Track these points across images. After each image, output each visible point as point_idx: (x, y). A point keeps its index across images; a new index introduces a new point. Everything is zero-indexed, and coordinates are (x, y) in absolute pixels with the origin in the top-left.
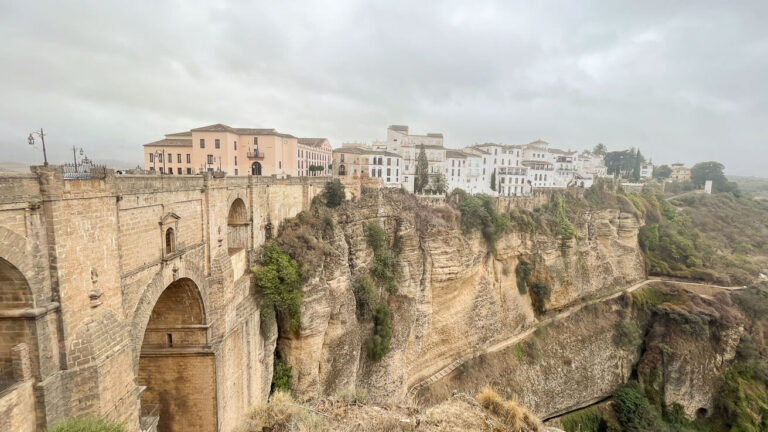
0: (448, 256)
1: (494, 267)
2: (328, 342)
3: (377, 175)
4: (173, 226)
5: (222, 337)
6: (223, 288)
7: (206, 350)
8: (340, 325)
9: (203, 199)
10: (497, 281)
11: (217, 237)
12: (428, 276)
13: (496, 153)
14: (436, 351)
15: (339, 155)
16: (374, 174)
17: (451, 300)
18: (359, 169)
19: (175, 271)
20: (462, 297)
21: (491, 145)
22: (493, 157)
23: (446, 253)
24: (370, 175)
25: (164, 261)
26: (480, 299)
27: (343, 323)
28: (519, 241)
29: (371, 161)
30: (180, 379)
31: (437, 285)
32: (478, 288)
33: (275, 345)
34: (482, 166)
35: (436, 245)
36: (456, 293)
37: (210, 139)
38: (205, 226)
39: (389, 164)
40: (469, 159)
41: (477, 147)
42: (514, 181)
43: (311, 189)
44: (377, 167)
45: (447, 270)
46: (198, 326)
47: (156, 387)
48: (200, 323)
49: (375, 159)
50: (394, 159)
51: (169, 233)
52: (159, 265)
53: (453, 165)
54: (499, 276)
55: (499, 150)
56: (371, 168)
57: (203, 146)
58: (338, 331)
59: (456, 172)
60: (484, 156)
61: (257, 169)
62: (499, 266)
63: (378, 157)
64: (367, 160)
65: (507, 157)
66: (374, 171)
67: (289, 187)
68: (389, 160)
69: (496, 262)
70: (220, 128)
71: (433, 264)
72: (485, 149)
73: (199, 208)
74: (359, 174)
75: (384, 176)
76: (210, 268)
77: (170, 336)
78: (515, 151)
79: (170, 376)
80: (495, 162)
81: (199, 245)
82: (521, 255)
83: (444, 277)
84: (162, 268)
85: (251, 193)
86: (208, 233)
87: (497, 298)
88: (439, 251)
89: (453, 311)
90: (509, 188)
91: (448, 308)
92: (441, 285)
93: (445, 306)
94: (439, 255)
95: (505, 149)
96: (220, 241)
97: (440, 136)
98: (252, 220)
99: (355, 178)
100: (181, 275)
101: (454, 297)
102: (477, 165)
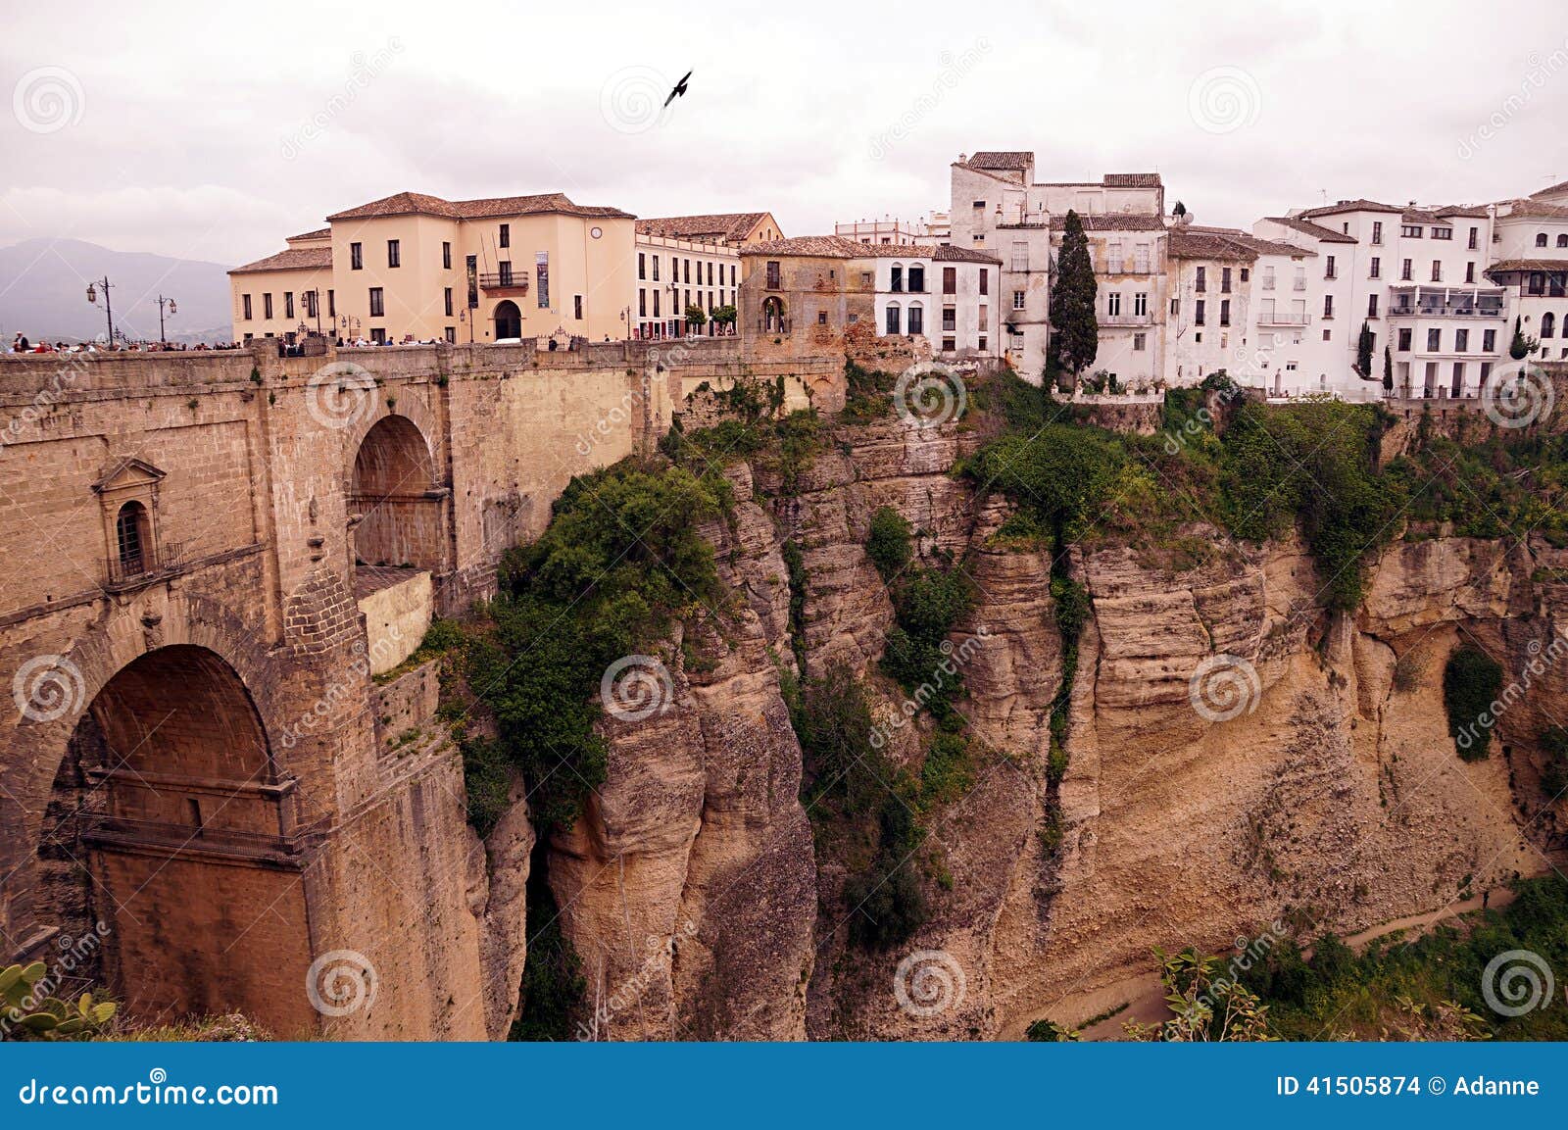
0: (1161, 619)
1: (1358, 664)
2: (703, 878)
3: (904, 329)
4: (143, 497)
5: (327, 823)
6: (322, 683)
7: (282, 856)
8: (741, 833)
9: (253, 418)
10: (1366, 712)
11: (306, 533)
12: (1082, 687)
13: (1377, 239)
14: (1113, 945)
15: (763, 263)
16: (893, 326)
17: (1174, 773)
18: (837, 306)
19: (149, 622)
20: (1222, 766)
21: (1362, 207)
22: (1365, 252)
23: (1149, 607)
24: (882, 330)
25: (111, 593)
26: (1290, 777)
27: (752, 824)
28: (1463, 571)
29: (884, 282)
30: (227, 927)
31: (1119, 719)
32: (1287, 735)
33: (526, 871)
34: (1318, 289)
35: (1114, 579)
36: (1193, 751)
37: (374, 238)
38: (259, 500)
39: (949, 287)
40: (1263, 261)
41: (1304, 222)
42: (1448, 342)
43: (659, 381)
44: (906, 301)
45: (1154, 669)
46: (256, 785)
47: (173, 939)
48: (262, 780)
49: (896, 273)
50: (967, 272)
51: (132, 514)
52: (98, 605)
53: (1201, 287)
54: (1377, 696)
55: (1392, 224)
56: (881, 305)
57: (357, 265)
58: (735, 848)
59: (1213, 313)
60: (1327, 250)
61: (508, 321)
62: (1380, 661)
63: (907, 265)
64: (869, 275)
65: (1424, 250)
66: (893, 315)
67: (580, 378)
68: (950, 274)
69: (1367, 646)
70: (406, 207)
71: (1102, 645)
72: (1334, 224)
73: (237, 446)
74: (837, 329)
75: (933, 330)
76: (280, 624)
77: (195, 804)
78: (1461, 227)
79: (203, 913)
80: (1375, 273)
81: (240, 555)
82: (1471, 619)
83: (1145, 692)
84: (107, 611)
85: (445, 400)
86: (272, 520)
87: (1364, 778)
88: (1123, 600)
89: (1179, 814)
90: (1431, 368)
91: (1161, 803)
92: (1133, 718)
93: (1150, 793)
94: (1123, 612)
95: (1414, 221)
96: (316, 544)
97: (1152, 182)
98: (449, 482)
99: (822, 340)
100: (173, 634)
101: (1188, 765)
102: (1300, 287)
